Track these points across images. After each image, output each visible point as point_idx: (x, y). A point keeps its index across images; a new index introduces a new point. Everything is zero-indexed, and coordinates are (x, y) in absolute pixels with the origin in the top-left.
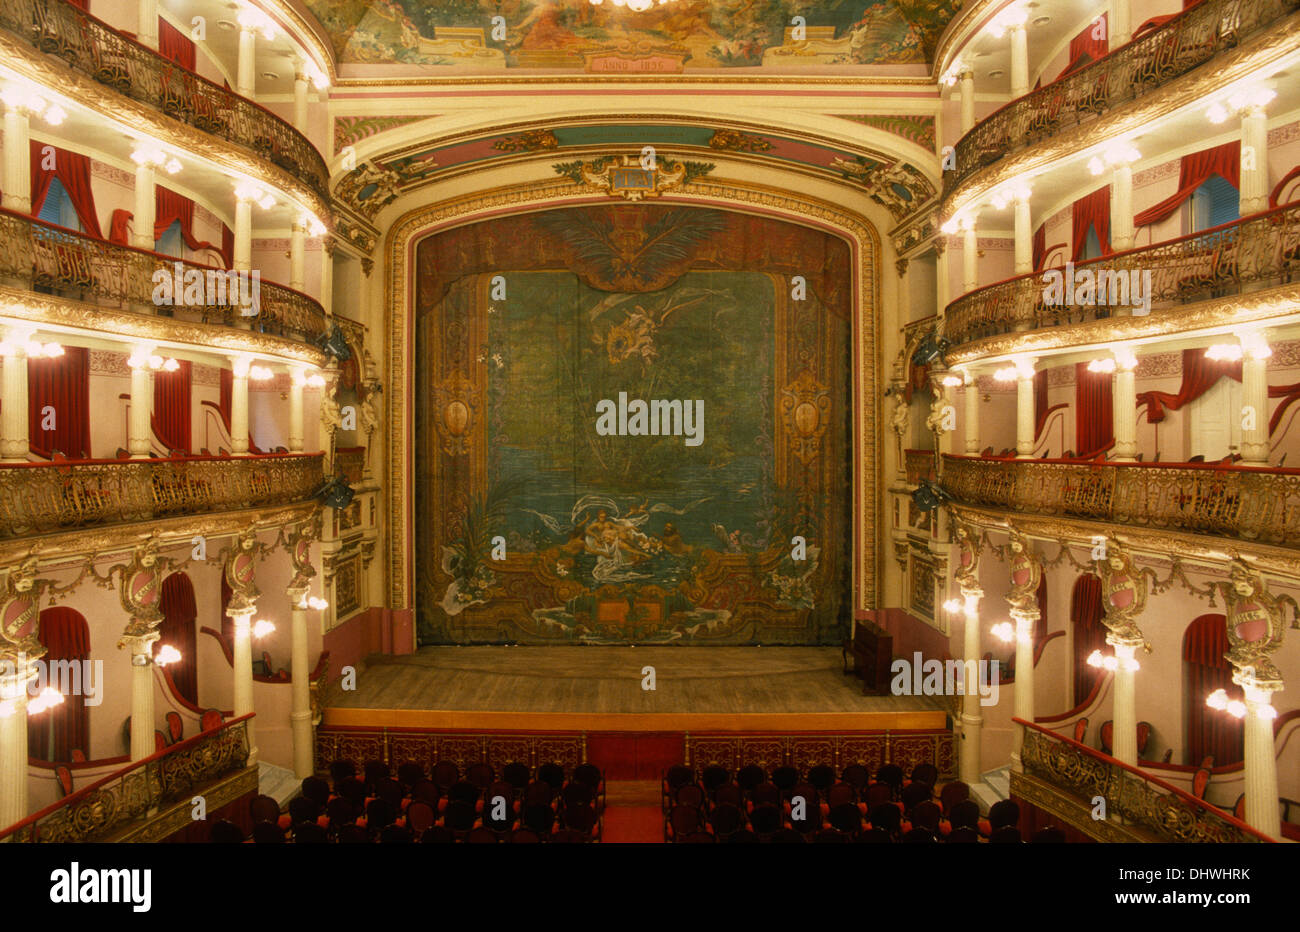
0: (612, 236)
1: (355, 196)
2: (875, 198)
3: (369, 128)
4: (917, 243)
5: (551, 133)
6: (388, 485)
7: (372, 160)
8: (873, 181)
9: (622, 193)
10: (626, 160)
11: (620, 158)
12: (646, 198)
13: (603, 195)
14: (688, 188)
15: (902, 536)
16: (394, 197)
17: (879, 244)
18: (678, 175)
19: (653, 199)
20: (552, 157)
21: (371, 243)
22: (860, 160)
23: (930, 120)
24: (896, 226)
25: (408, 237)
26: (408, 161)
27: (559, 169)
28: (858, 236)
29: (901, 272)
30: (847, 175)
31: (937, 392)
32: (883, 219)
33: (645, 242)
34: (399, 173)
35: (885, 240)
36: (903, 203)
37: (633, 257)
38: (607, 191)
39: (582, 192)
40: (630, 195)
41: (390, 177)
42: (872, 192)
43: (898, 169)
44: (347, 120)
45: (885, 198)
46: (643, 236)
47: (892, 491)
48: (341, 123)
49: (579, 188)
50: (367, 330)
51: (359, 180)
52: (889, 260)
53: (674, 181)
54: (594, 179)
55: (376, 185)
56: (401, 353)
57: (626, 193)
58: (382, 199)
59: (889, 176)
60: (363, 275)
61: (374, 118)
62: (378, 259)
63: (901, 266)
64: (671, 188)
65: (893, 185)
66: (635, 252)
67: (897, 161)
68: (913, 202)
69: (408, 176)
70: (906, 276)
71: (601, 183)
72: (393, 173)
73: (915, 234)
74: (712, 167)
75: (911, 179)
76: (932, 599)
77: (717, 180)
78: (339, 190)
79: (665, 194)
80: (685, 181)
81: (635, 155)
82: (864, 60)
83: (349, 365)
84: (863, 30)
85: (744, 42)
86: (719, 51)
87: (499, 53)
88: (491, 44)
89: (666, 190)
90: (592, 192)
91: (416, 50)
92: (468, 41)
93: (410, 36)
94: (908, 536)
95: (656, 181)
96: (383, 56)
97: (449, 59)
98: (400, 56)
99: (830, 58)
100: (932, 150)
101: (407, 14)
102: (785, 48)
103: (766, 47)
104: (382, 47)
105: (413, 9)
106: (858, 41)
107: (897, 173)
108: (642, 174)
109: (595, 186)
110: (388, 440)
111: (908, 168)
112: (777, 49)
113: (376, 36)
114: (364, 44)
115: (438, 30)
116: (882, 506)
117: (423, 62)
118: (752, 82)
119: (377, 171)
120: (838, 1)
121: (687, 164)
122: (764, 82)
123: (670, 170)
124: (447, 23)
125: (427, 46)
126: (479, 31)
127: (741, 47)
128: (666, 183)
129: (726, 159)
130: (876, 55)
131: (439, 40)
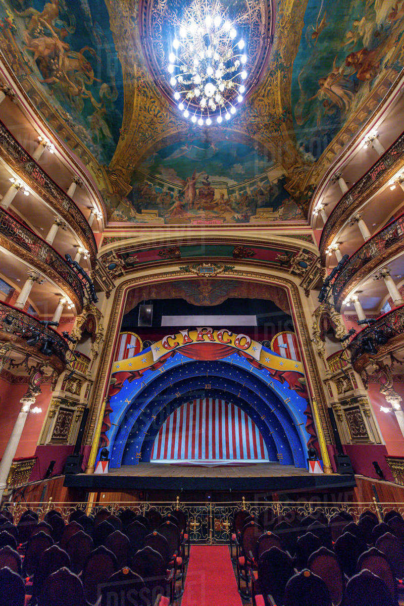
0: (199, 288)
2: (293, 273)
3: (115, 240)
4: (314, 279)
6: (97, 381)
7: (115, 250)
8: (292, 263)
10: (204, 264)
11: (202, 264)
12: (211, 276)
13: (196, 275)
14: (226, 273)
15: (336, 400)
16: (122, 274)
17: (297, 289)
18: (222, 269)
19: (214, 277)
20: (179, 263)
21: (111, 288)
22: (287, 253)
23: (310, 236)
25: (125, 287)
26: (128, 255)
27: (181, 268)
28: (289, 286)
29: (308, 296)
30: (282, 264)
33: (211, 290)
34: (124, 261)
35: (299, 288)
36: (304, 270)
37: (207, 295)
38: (198, 274)
40: (206, 275)
41: (121, 263)
42: (292, 270)
43: (301, 252)
44: (108, 238)
45: (297, 271)
46: (210, 288)
47: (326, 381)
48: (106, 239)
49: (188, 273)
50: (103, 317)
51: (109, 259)
52: (302, 293)
54: (193, 270)
55: (116, 265)
56: (115, 326)
57: (204, 274)
58: (117, 273)
59: (298, 258)
60: (105, 297)
61: (118, 237)
62: (112, 294)
63: (307, 293)
64: (220, 273)
65: (299, 263)
66: (208, 293)
67: (300, 249)
68: (308, 267)
69: (128, 264)
70: (310, 296)
71: (195, 271)
72: (122, 261)
73: (311, 277)
74: (234, 267)
75: (307, 256)
76: (364, 428)
77: (236, 271)
78: (101, 260)
79: (218, 275)
80: (224, 271)
81: (207, 263)
82: (284, 219)
83: (91, 323)
84: (283, 209)
85: (243, 214)
86: (235, 218)
87: (163, 219)
88: (160, 216)
89: (218, 273)
90: (192, 274)
91: (135, 217)
92: (152, 215)
93: (133, 212)
94: (339, 400)
95: (215, 270)
96: (124, 220)
97: (146, 221)
98: (130, 219)
99: (272, 219)
100: (313, 243)
101: (133, 205)
102: (257, 216)
103: (250, 216)
104: (124, 216)
105: (135, 203)
106: (281, 213)
107: (301, 255)
108: (209, 268)
109: (193, 272)
110: (102, 360)
111: (305, 251)
112: (254, 216)
113: (122, 213)
114: (118, 215)
115: (143, 211)
116: (321, 389)
117: (137, 222)
118: (247, 226)
119: (116, 257)
120: (274, 198)
121: (225, 267)
122: (251, 226)
123: (219, 268)
124: (146, 208)
125: (138, 216)
126: (156, 211)
127: (242, 216)
128: (218, 271)
129: (239, 263)
130: (288, 217)
131: (143, 214)
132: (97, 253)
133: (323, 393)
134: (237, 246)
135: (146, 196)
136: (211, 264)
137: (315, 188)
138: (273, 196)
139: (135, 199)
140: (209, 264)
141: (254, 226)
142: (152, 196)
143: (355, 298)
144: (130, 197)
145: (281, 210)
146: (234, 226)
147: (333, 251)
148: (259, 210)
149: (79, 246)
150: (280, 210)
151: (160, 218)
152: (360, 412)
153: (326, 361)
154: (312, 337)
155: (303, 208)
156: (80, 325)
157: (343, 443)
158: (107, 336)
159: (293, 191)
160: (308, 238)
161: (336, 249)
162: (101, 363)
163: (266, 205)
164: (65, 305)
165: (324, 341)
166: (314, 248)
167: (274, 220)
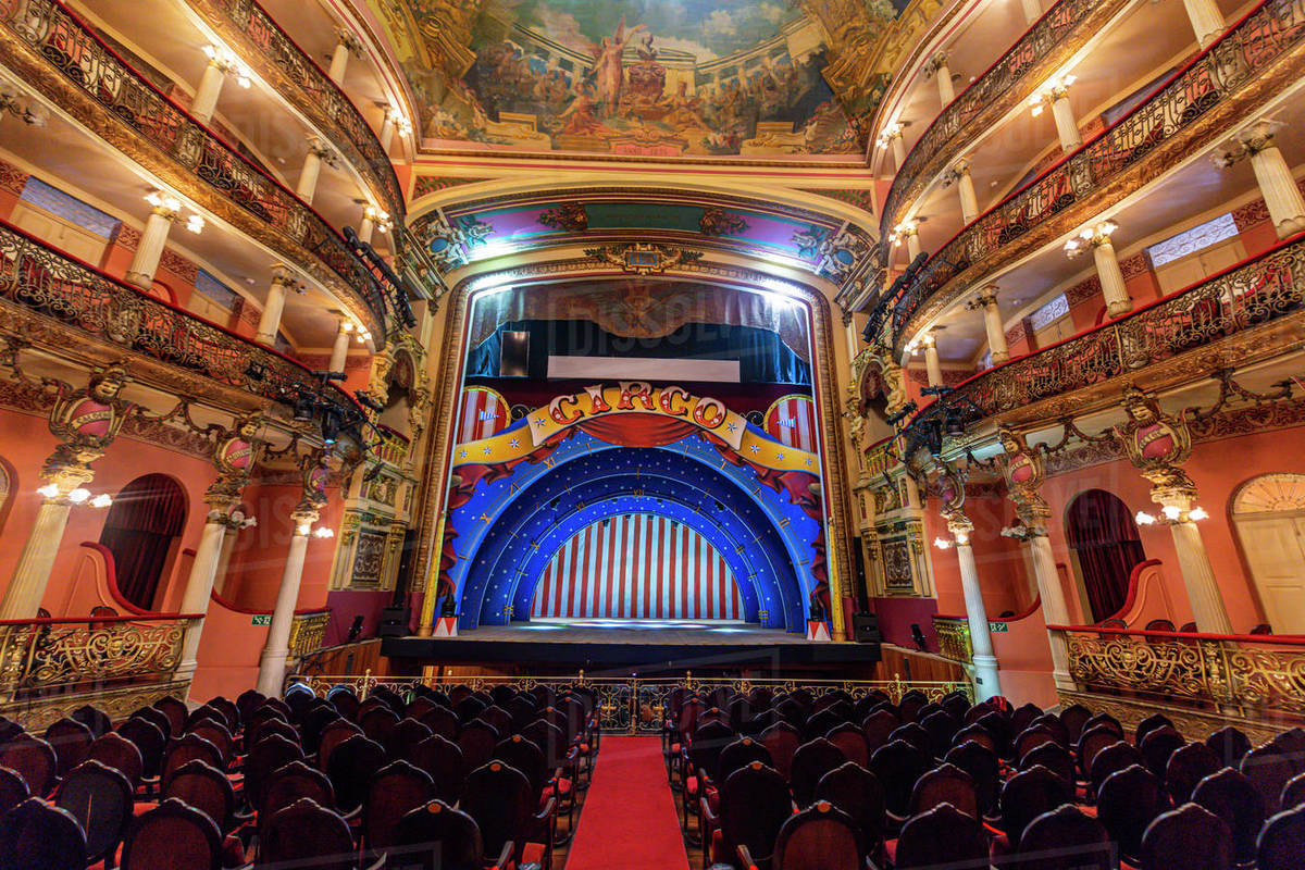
1: (428, 243)
2: (823, 273)
5: (582, 208)
6: (426, 479)
7: (445, 209)
8: (822, 253)
9: (634, 269)
10: (638, 246)
11: (633, 245)
12: (652, 274)
13: (621, 270)
14: (683, 266)
15: (871, 525)
16: (460, 262)
17: (827, 306)
18: (677, 258)
19: (656, 274)
20: (583, 241)
21: (439, 292)
23: (866, 193)
24: (839, 292)
25: (468, 291)
27: (588, 252)
28: (812, 301)
29: (847, 324)
30: (802, 249)
32: (829, 291)
37: (641, 313)
38: (623, 268)
39: (605, 268)
40: (640, 270)
41: (458, 237)
43: (843, 231)
44: (426, 178)
45: (831, 269)
46: (649, 300)
47: (856, 491)
48: (421, 180)
49: (602, 264)
50: (426, 354)
52: (837, 320)
53: (673, 261)
54: (614, 258)
55: (446, 240)
57: (638, 268)
59: (836, 242)
61: (447, 178)
62: (442, 307)
63: (846, 318)
64: (671, 267)
65: (838, 251)
66: (645, 310)
67: (841, 222)
68: (855, 262)
69: (473, 239)
71: (619, 261)
72: (461, 234)
73: (859, 285)
74: (701, 255)
75: (854, 239)
77: (706, 264)
78: (414, 229)
79: (666, 271)
80: (681, 262)
81: (644, 243)
82: (815, 151)
83: (404, 368)
84: (815, 124)
85: (727, 135)
86: (709, 142)
87: (547, 137)
88: (541, 129)
89: (667, 267)
90: (612, 267)
91: (484, 130)
92: (524, 126)
93: (479, 118)
94: (875, 524)
95: (661, 261)
96: (459, 135)
97: (509, 140)
98: (472, 135)
99: (789, 149)
100: (870, 211)
101: (478, 99)
102: (757, 140)
103: (742, 139)
104: (458, 126)
105: (484, 95)
106: (811, 135)
107: (843, 236)
108: (650, 255)
109: (614, 263)
110: (431, 441)
111: (852, 229)
112: (751, 141)
113: (455, 117)
114: (445, 123)
115: (502, 115)
116: (848, 504)
117: (489, 141)
118: (733, 164)
119: (446, 223)
120: (796, 99)
121: (683, 254)
122: (742, 164)
123: (670, 254)
124: (509, 109)
125: (492, 127)
126: (532, 118)
127: (725, 138)
128: (668, 262)
129: (712, 246)
130: (824, 147)
131: (503, 124)
132: (405, 214)
133: (849, 512)
134: (711, 209)
135: (507, 79)
136: (654, 245)
137: (889, 82)
138: (796, 93)
139: (481, 84)
140: (649, 247)
141: (750, 165)
142: (522, 80)
143: (929, 340)
144: (472, 79)
145: (811, 129)
146: (707, 163)
147: (906, 236)
148: (762, 125)
149: (366, 202)
150: (808, 127)
151: (542, 134)
152: (906, 546)
153: (862, 454)
154: (843, 409)
155: (858, 127)
156: (384, 373)
157: (871, 594)
158: (437, 393)
159: (840, 84)
160: (861, 199)
161: (911, 232)
162: (430, 447)
163: (780, 115)
164: (352, 335)
165: (865, 416)
166: (869, 222)
167: (793, 152)
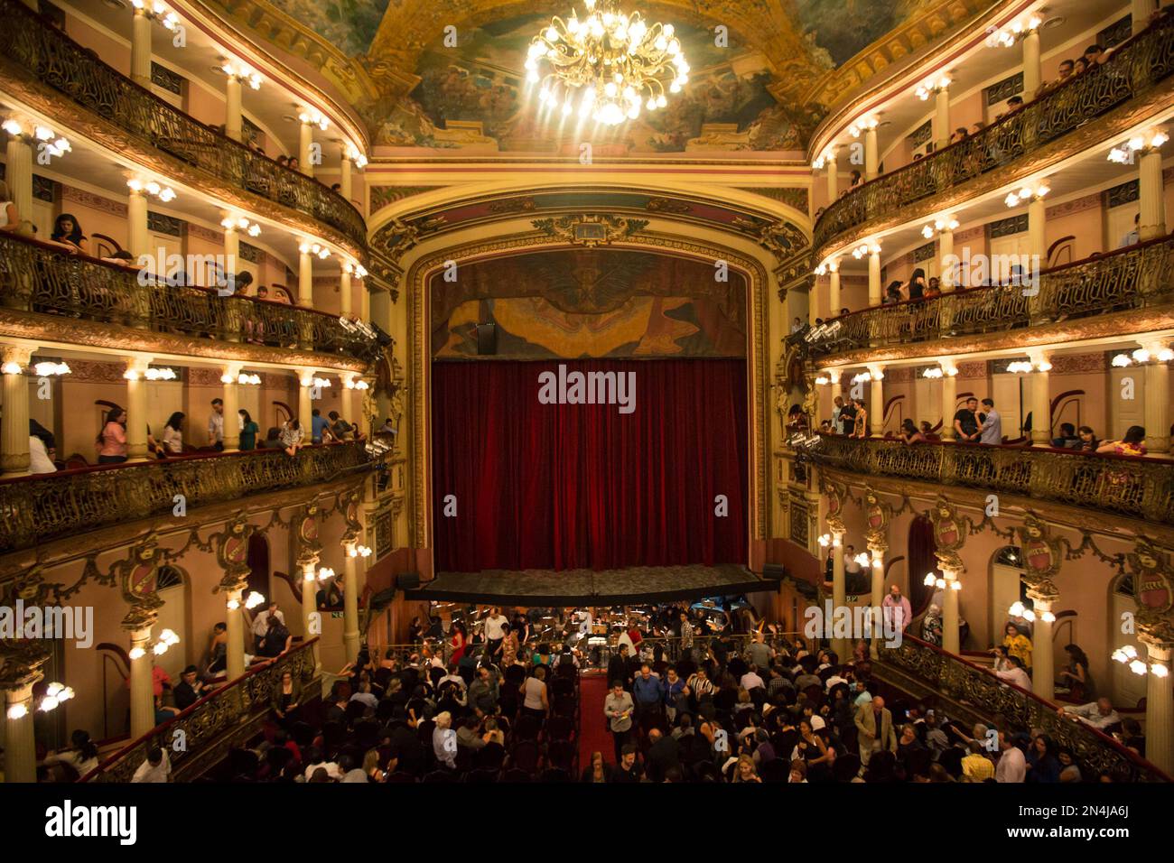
0: (576, 272)
1: (385, 244)
2: (763, 245)
3: (396, 195)
4: (795, 278)
5: (530, 199)
6: (412, 457)
7: (399, 218)
8: (762, 233)
9: (582, 242)
10: (585, 218)
11: (580, 215)
12: (599, 246)
13: (568, 243)
14: (630, 238)
15: (785, 487)
16: (414, 244)
17: (766, 277)
18: (623, 228)
19: (605, 246)
20: (532, 216)
21: (397, 279)
22: (754, 219)
23: (805, 191)
24: (778, 265)
25: (424, 274)
26: (425, 219)
27: (536, 224)
28: (752, 273)
29: (782, 299)
30: (744, 229)
31: (809, 386)
32: (769, 261)
33: (599, 277)
34: (418, 227)
35: (771, 276)
36: (784, 250)
37: (590, 287)
38: (571, 241)
39: (553, 241)
40: (588, 244)
41: (412, 230)
42: (762, 241)
43: (781, 226)
44: (379, 188)
45: (771, 246)
46: (597, 272)
47: (777, 455)
48: (375, 190)
49: (551, 238)
50: (395, 342)
51: (389, 233)
52: (774, 289)
53: (619, 233)
54: (562, 231)
55: (401, 236)
56: (420, 359)
57: (585, 241)
58: (405, 246)
59: (774, 231)
60: (391, 303)
61: (400, 187)
62: (402, 290)
63: (783, 294)
64: (618, 238)
65: (777, 237)
66: (592, 284)
67: (781, 220)
68: (792, 249)
69: (425, 229)
70: (785, 301)
71: (566, 235)
72: (414, 228)
73: (793, 272)
74: (647, 223)
75: (790, 233)
76: (806, 533)
77: (650, 232)
78: (374, 241)
79: (613, 243)
80: (628, 233)
81: (591, 214)
82: (758, 147)
83: (383, 370)
84: (759, 126)
85: (673, 135)
86: (655, 141)
87: (494, 141)
88: (488, 134)
89: (614, 240)
90: (560, 240)
91: (431, 137)
92: (470, 132)
93: (426, 126)
94: (789, 486)
95: (608, 233)
96: (407, 141)
97: (457, 144)
98: (420, 141)
99: (734, 147)
100: (807, 212)
101: (425, 110)
102: (702, 139)
103: (688, 138)
104: (406, 134)
105: (430, 107)
106: (754, 134)
107: (781, 229)
108: (596, 228)
109: (562, 236)
111: (789, 226)
112: (697, 139)
113: (401, 127)
114: (392, 132)
115: (448, 123)
116: (769, 466)
117: (437, 146)
118: (677, 163)
119: (402, 226)
120: (741, 106)
121: (629, 222)
122: (686, 163)
123: (616, 224)
124: (456, 118)
125: (439, 134)
126: (479, 124)
127: (670, 138)
128: (614, 234)
129: (657, 217)
130: (767, 145)
131: (449, 130)
134: (657, 199)
135: (453, 93)
136: (600, 216)
137: (828, 113)
138: (741, 101)
139: (427, 99)
140: (596, 218)
141: (696, 163)
142: (468, 94)
144: (417, 95)
145: (754, 130)
146: (653, 162)
148: (707, 126)
150: (752, 128)
151: (489, 138)
152: (806, 514)
154: (773, 380)
155: (800, 130)
158: (410, 378)
159: (783, 98)
160: (800, 200)
163: (724, 118)
165: (789, 393)
167: (737, 149)
